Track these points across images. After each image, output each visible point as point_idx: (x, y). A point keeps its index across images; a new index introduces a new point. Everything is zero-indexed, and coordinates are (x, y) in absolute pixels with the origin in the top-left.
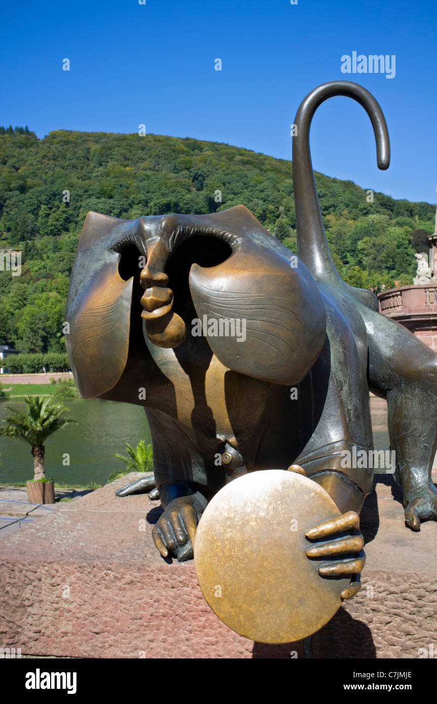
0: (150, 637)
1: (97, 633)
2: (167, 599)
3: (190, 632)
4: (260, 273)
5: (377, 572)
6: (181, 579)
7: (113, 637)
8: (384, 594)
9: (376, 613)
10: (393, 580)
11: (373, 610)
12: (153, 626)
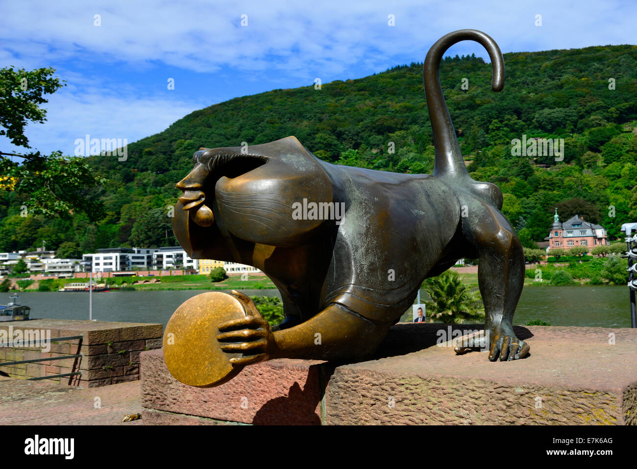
0: (233, 406)
1: (206, 402)
2: (242, 382)
3: (255, 404)
4: (281, 180)
5: (364, 370)
6: (249, 370)
7: (214, 405)
8: (369, 385)
9: (365, 398)
10: (375, 376)
11: (363, 396)
12: (235, 399)
